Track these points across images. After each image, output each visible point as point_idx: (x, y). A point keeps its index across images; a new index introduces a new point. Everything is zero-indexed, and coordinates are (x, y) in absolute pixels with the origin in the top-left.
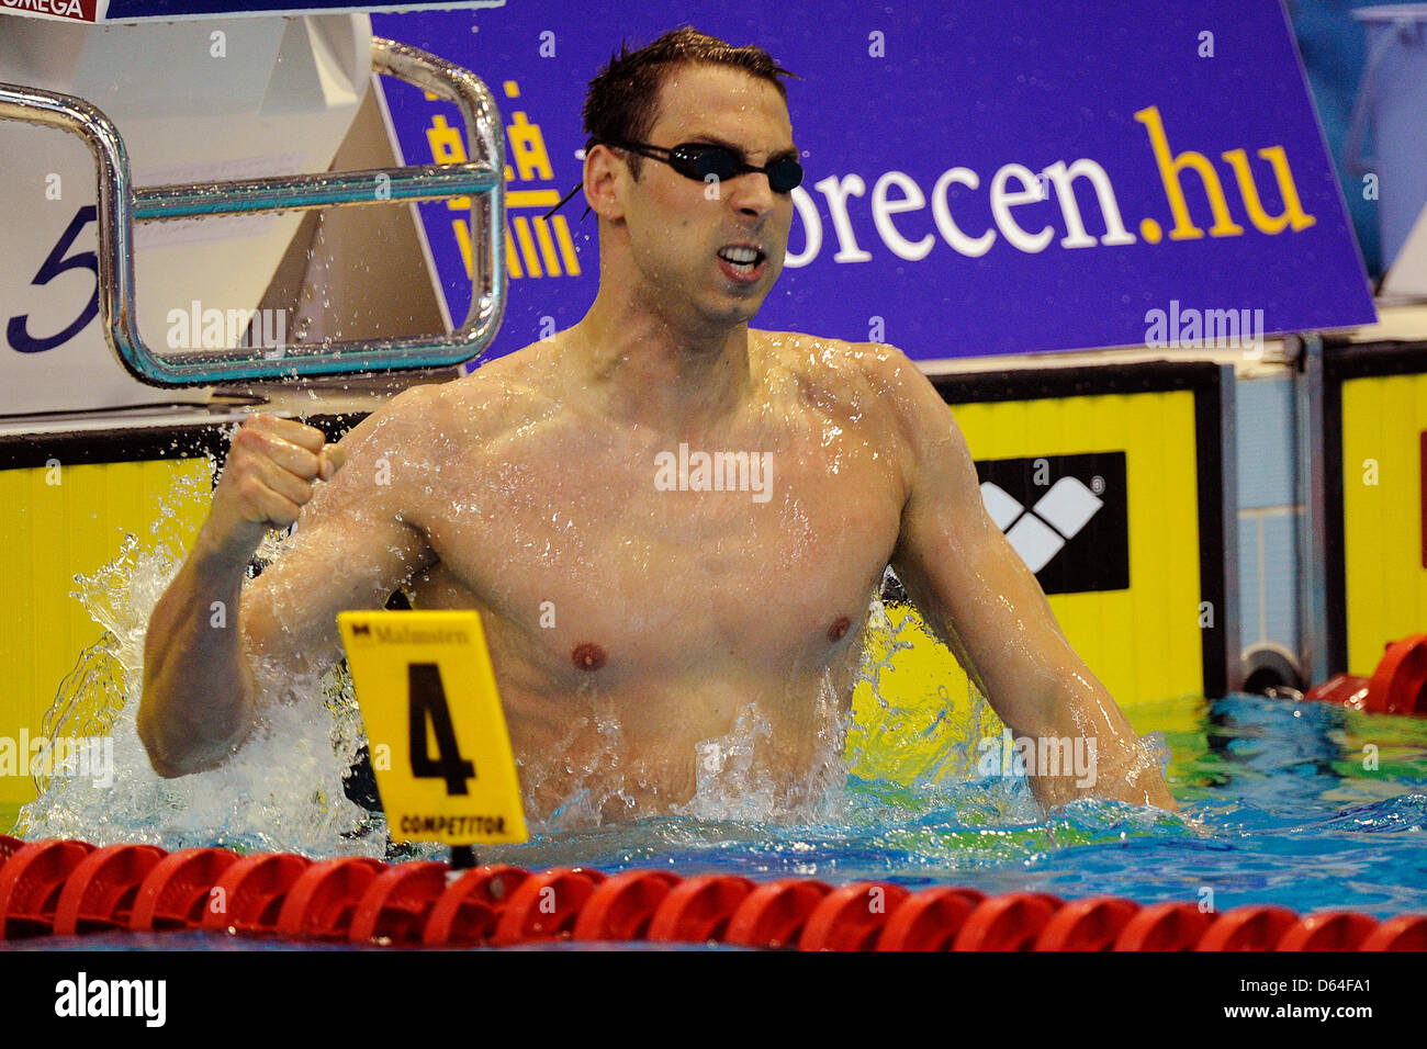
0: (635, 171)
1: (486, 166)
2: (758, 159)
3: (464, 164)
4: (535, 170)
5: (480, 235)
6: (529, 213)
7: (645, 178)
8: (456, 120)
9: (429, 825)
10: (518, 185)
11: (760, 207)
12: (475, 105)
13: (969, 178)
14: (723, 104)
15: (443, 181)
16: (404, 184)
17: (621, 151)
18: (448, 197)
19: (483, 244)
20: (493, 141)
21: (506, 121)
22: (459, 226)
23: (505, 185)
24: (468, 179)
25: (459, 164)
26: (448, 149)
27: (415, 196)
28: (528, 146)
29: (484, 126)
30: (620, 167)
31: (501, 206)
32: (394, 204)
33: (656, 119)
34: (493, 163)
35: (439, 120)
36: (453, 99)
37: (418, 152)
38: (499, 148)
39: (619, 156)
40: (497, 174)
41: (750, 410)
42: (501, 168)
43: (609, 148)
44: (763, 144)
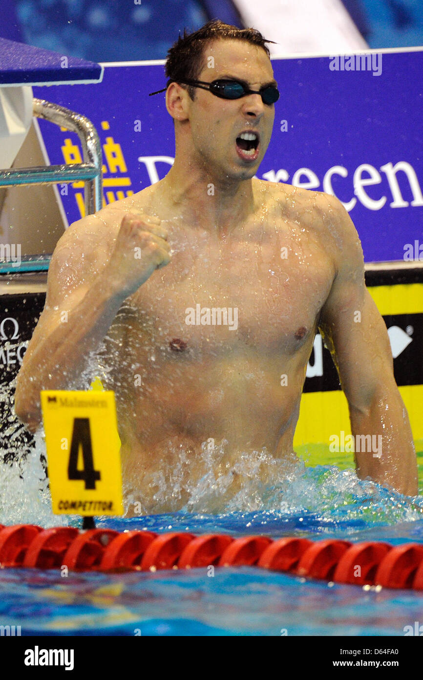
0: (192, 95)
1: (92, 165)
2: (256, 87)
3: (81, 164)
4: (118, 168)
5: (89, 201)
6: (115, 190)
7: (197, 98)
8: (76, 141)
9: (73, 505)
10: (108, 175)
11: (257, 111)
12: (86, 134)
13: (342, 171)
14: (236, 59)
15: (70, 173)
16: (50, 175)
17: (185, 85)
18: (73, 181)
19: (91, 205)
20: (96, 153)
21: (103, 142)
22: (78, 196)
23: (102, 175)
24: (83, 172)
25: (78, 165)
26: (72, 157)
27: (57, 180)
28: (114, 155)
29: (91, 144)
30: (184, 93)
31: (100, 186)
32: (45, 185)
33: (202, 68)
34: (96, 164)
35: (68, 142)
36: (75, 131)
37: (57, 158)
38: (99, 156)
39: (184, 88)
40: (97, 170)
41: (255, 220)
42: (100, 166)
43: (179, 84)
44: (258, 80)
